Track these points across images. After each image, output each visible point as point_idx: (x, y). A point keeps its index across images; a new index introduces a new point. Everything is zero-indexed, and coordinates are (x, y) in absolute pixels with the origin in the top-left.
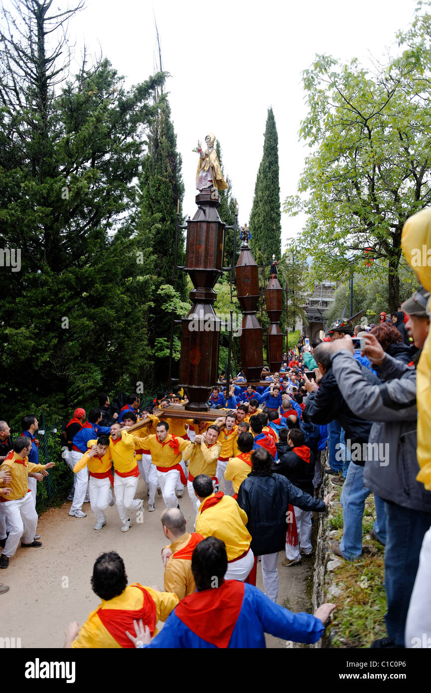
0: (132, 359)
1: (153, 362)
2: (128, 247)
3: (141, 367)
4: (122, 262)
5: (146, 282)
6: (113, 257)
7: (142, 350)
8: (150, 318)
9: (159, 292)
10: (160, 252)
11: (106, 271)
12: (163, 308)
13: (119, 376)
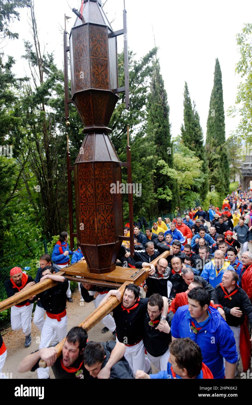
0: (146, 199)
1: (157, 201)
2: (142, 142)
3: (151, 204)
4: (139, 150)
5: (152, 160)
6: (135, 148)
7: (151, 195)
8: (155, 178)
9: (158, 164)
10: (158, 143)
11: (132, 155)
12: (161, 173)
13: (140, 208)
